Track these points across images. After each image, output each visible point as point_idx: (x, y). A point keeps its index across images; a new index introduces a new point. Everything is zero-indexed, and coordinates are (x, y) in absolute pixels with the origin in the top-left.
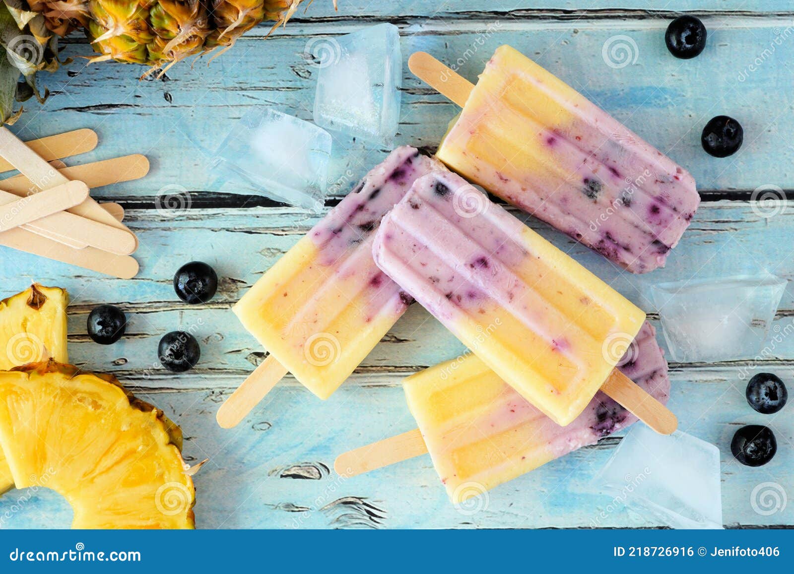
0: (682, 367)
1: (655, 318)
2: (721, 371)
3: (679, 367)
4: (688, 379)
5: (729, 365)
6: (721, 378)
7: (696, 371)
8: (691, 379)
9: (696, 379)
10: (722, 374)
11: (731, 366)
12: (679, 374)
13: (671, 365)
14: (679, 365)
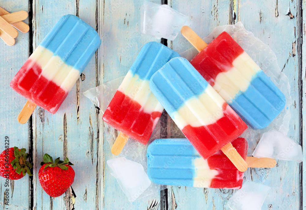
0: (98, 81)
1: (79, 91)
2: (100, 65)
3: (98, 82)
4: (103, 79)
5: (98, 62)
6: (102, 66)
7: (100, 75)
8: (103, 77)
9: (103, 75)
10: (101, 65)
11: (98, 61)
12: (101, 82)
13: (97, 85)
14: (97, 82)
